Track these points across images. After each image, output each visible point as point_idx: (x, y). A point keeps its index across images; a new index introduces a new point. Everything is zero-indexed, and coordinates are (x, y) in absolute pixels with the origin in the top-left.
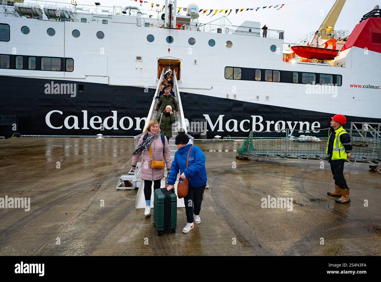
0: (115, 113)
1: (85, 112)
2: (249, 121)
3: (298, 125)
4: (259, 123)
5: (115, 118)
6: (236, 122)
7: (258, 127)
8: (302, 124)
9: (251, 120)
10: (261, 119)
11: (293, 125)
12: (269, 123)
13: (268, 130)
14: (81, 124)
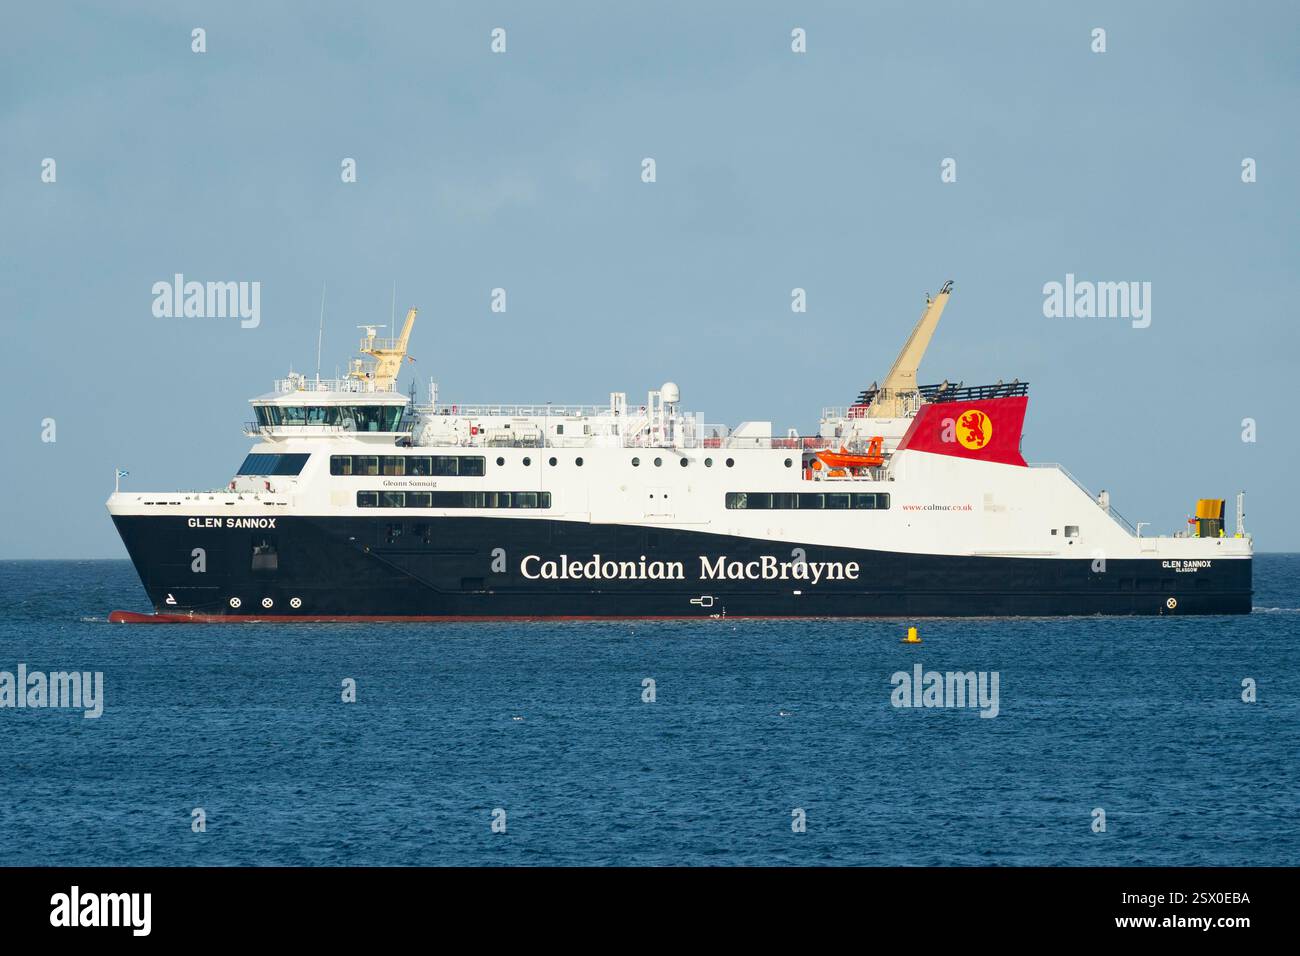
0: (597, 557)
1: (564, 558)
2: (758, 564)
3: (826, 567)
4: (770, 567)
5: (597, 563)
6: (740, 565)
7: (770, 572)
8: (831, 566)
9: (761, 562)
10: (774, 560)
11: (818, 567)
12: (784, 566)
13: (784, 576)
14: (559, 572)
